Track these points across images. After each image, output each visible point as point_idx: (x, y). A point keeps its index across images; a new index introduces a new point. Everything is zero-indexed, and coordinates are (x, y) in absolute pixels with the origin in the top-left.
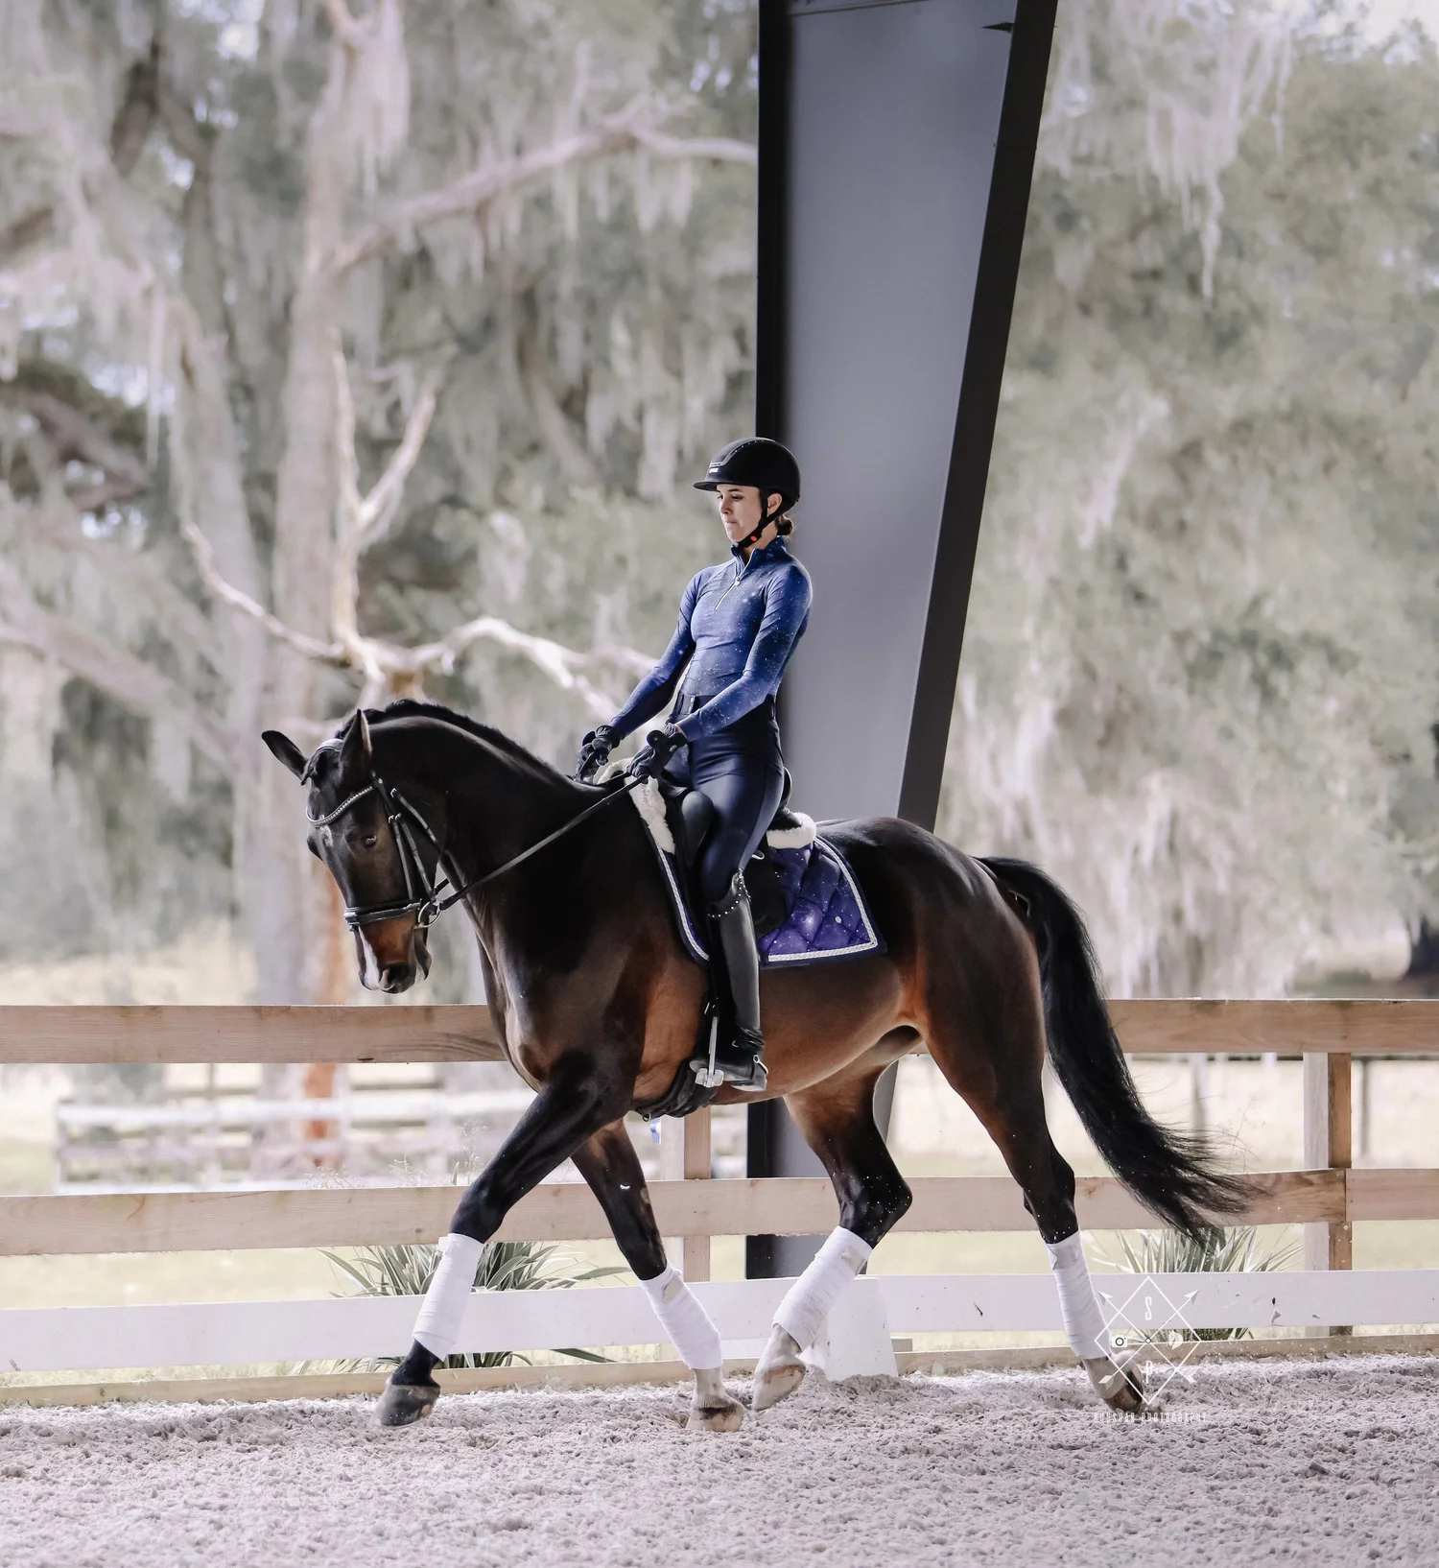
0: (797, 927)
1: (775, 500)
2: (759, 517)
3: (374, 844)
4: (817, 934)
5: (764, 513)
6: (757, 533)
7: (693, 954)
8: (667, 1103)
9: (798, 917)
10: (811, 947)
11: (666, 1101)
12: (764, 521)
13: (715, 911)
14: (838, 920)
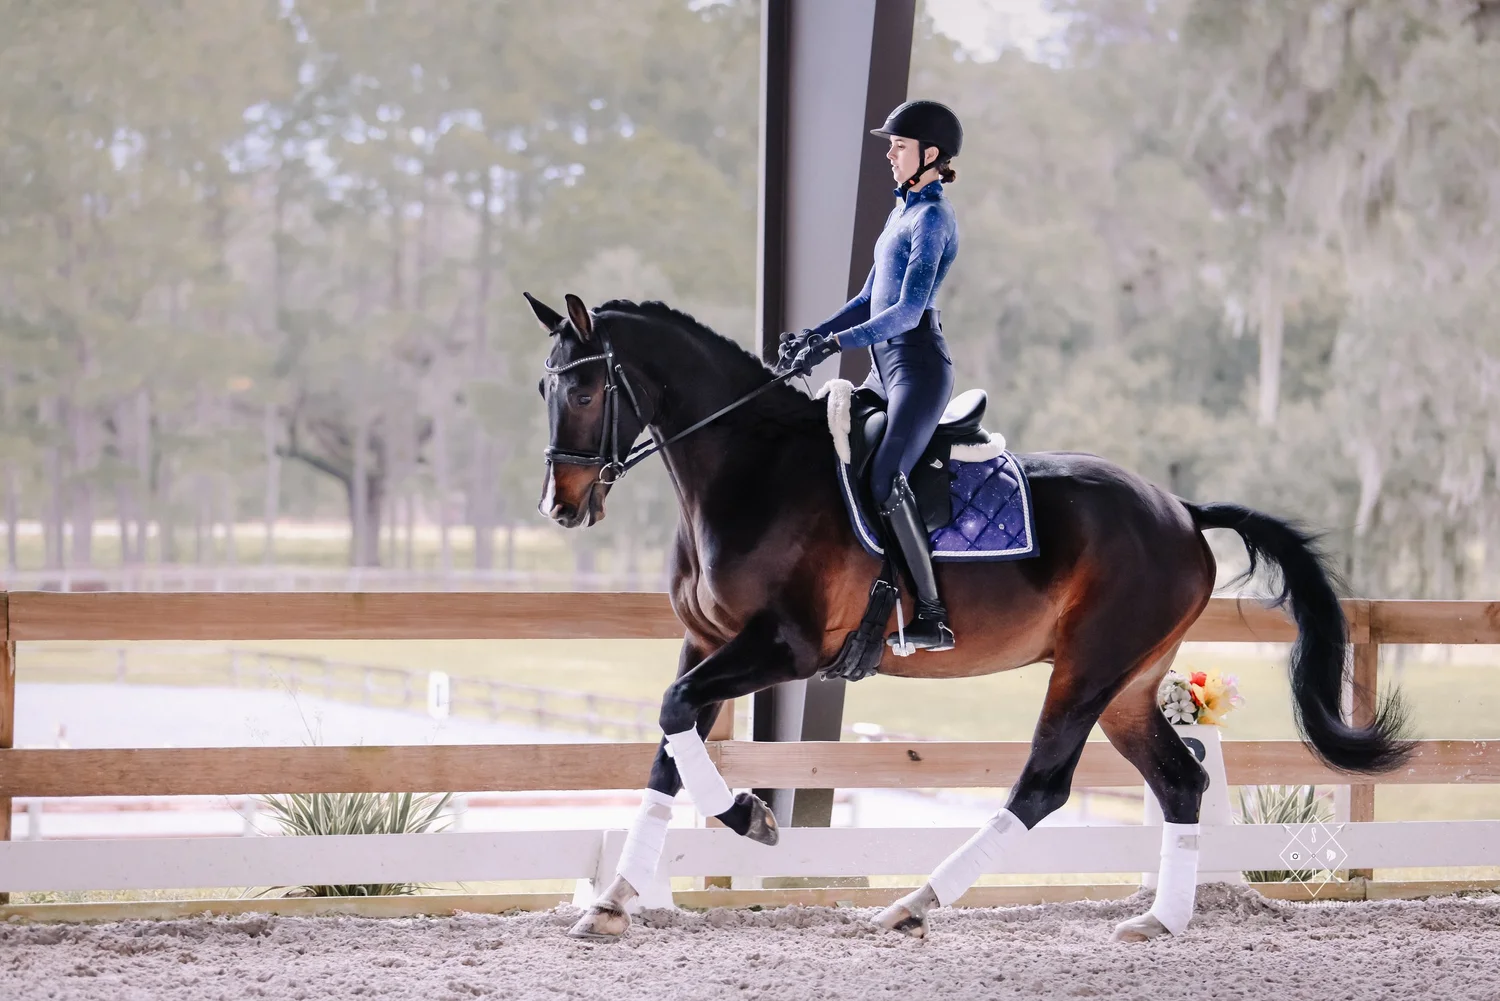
0: (957, 529)
1: (932, 153)
2: (918, 165)
3: (588, 402)
4: (978, 538)
5: (922, 161)
6: (916, 178)
7: (864, 546)
8: (837, 665)
9: (961, 522)
10: (972, 547)
11: (836, 663)
12: (922, 169)
13: (884, 509)
14: (1001, 527)
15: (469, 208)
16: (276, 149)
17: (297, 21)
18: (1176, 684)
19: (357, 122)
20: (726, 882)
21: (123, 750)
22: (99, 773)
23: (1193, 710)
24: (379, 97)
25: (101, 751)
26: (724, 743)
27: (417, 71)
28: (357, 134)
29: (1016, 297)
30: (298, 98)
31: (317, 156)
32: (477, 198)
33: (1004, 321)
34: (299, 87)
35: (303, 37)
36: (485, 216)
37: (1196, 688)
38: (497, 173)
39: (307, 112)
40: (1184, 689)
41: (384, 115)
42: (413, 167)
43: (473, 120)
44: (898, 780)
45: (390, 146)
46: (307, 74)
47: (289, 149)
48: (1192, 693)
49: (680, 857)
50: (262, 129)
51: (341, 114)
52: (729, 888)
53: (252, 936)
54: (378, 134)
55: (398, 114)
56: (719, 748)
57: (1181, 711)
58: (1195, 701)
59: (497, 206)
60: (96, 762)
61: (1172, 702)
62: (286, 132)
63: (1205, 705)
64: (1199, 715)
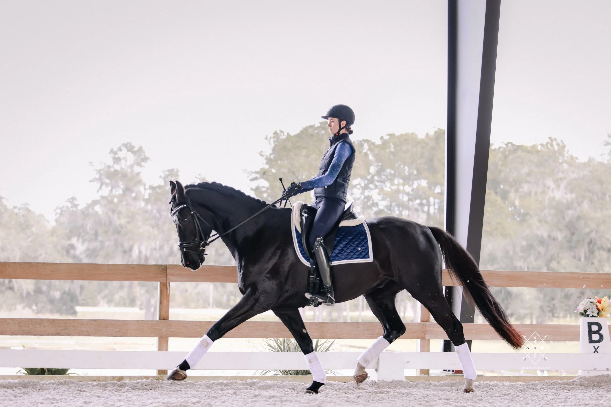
15: (423, 211)
16: (363, 193)
17: (369, 152)
18: (591, 303)
19: (388, 184)
20: (427, 372)
21: (208, 321)
22: (199, 329)
23: (597, 312)
24: (394, 176)
25: (200, 322)
26: (426, 323)
27: (406, 168)
28: (388, 187)
29: (593, 235)
30: (369, 177)
31: (375, 195)
32: (426, 209)
33: (590, 242)
34: (369, 173)
35: (371, 157)
36: (428, 213)
37: (598, 304)
38: (431, 199)
39: (371, 181)
40: (594, 304)
41: (396, 181)
42: (406, 198)
43: (424, 183)
44: (490, 337)
45: (398, 191)
46: (373, 170)
47: (367, 193)
48: (597, 306)
49: (408, 362)
50: (358, 187)
51: (383, 182)
52: (428, 374)
53: (250, 386)
54: (394, 188)
55: (401, 181)
56: (424, 324)
57: (593, 312)
58: (598, 309)
59: (432, 210)
60: (198, 325)
61: (590, 309)
62: (366, 187)
63: (601, 310)
64: (600, 314)
